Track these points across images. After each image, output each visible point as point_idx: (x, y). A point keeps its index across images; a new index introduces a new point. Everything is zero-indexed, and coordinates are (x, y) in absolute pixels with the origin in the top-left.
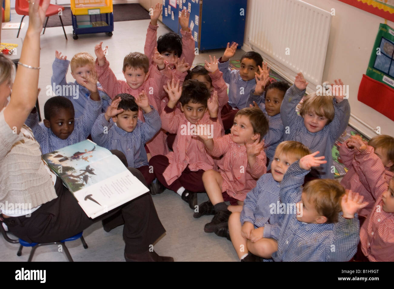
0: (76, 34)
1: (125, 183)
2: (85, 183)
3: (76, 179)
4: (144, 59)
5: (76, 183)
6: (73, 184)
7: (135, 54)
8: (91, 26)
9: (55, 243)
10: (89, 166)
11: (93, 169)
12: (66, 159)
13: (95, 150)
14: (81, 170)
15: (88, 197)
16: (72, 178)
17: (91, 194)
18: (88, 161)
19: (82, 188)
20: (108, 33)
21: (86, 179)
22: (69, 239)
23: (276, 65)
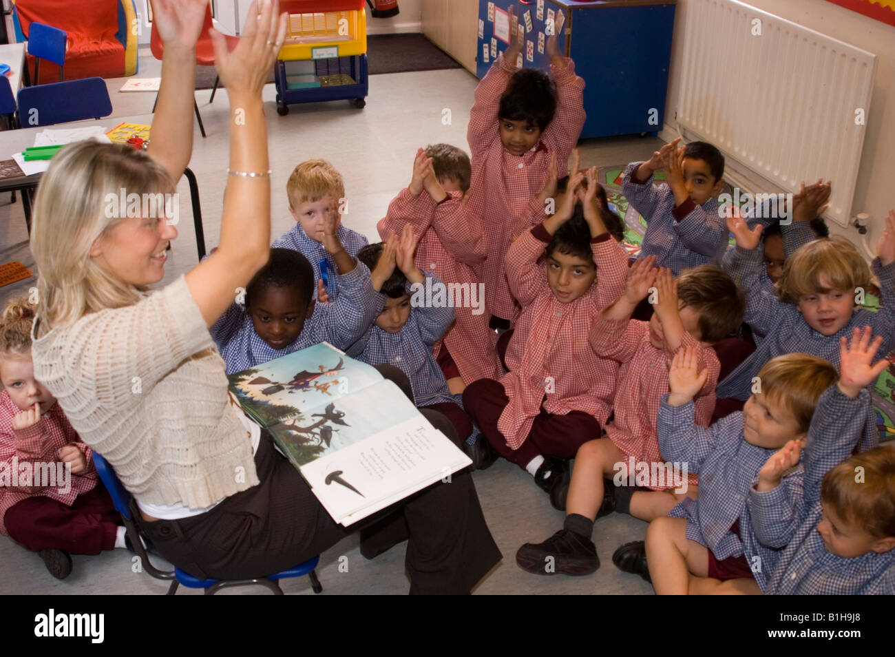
0: (285, 104)
1: (417, 445)
2: (324, 445)
3: (304, 435)
4: (459, 158)
5: (305, 444)
6: (299, 446)
7: (439, 148)
8: (318, 85)
9: (255, 581)
10: (331, 407)
11: (341, 413)
12: (279, 388)
13: (342, 367)
14: (315, 415)
15: (334, 477)
16: (295, 433)
17: (339, 470)
18: (330, 394)
19: (318, 455)
20: (355, 99)
21: (326, 435)
22: (288, 573)
23: (741, 174)
